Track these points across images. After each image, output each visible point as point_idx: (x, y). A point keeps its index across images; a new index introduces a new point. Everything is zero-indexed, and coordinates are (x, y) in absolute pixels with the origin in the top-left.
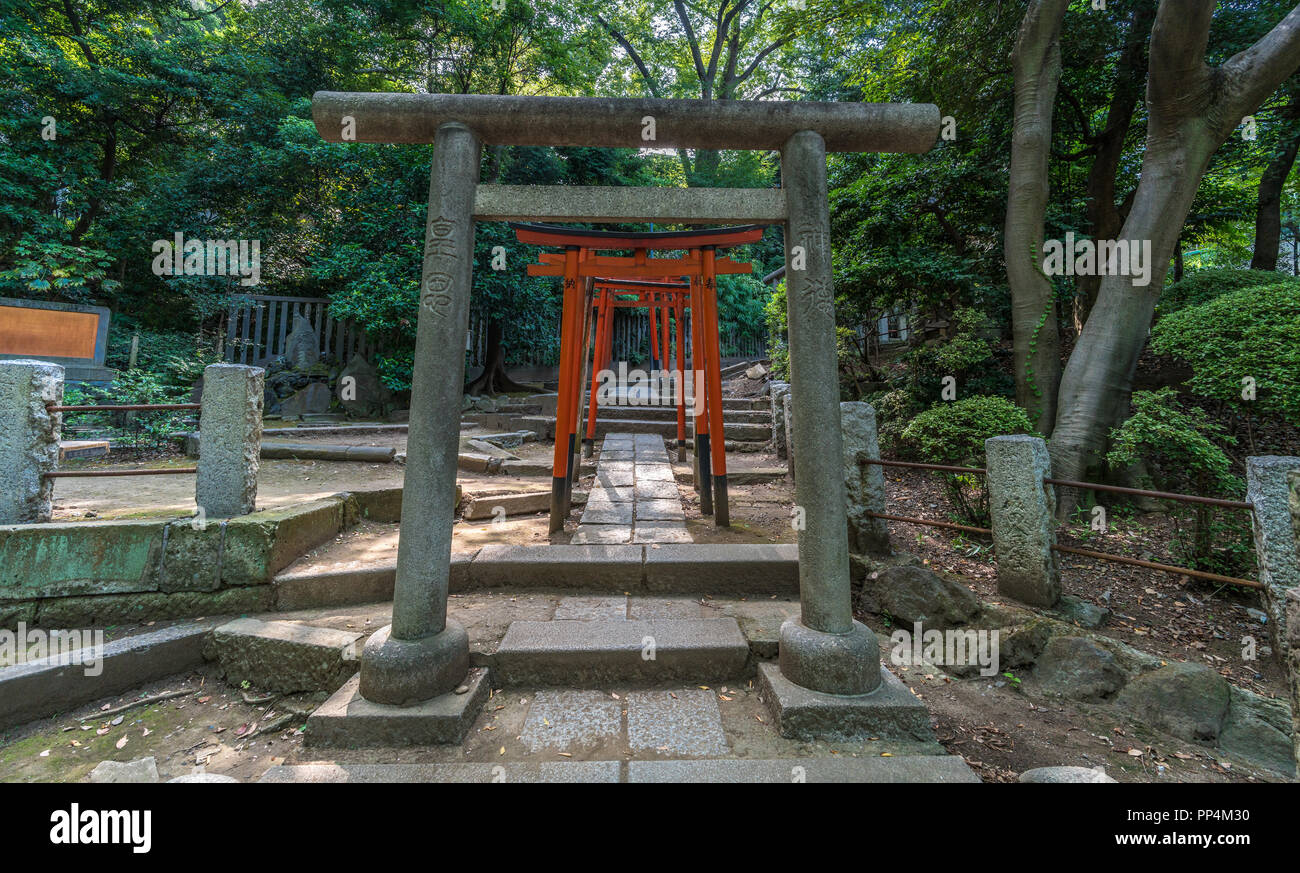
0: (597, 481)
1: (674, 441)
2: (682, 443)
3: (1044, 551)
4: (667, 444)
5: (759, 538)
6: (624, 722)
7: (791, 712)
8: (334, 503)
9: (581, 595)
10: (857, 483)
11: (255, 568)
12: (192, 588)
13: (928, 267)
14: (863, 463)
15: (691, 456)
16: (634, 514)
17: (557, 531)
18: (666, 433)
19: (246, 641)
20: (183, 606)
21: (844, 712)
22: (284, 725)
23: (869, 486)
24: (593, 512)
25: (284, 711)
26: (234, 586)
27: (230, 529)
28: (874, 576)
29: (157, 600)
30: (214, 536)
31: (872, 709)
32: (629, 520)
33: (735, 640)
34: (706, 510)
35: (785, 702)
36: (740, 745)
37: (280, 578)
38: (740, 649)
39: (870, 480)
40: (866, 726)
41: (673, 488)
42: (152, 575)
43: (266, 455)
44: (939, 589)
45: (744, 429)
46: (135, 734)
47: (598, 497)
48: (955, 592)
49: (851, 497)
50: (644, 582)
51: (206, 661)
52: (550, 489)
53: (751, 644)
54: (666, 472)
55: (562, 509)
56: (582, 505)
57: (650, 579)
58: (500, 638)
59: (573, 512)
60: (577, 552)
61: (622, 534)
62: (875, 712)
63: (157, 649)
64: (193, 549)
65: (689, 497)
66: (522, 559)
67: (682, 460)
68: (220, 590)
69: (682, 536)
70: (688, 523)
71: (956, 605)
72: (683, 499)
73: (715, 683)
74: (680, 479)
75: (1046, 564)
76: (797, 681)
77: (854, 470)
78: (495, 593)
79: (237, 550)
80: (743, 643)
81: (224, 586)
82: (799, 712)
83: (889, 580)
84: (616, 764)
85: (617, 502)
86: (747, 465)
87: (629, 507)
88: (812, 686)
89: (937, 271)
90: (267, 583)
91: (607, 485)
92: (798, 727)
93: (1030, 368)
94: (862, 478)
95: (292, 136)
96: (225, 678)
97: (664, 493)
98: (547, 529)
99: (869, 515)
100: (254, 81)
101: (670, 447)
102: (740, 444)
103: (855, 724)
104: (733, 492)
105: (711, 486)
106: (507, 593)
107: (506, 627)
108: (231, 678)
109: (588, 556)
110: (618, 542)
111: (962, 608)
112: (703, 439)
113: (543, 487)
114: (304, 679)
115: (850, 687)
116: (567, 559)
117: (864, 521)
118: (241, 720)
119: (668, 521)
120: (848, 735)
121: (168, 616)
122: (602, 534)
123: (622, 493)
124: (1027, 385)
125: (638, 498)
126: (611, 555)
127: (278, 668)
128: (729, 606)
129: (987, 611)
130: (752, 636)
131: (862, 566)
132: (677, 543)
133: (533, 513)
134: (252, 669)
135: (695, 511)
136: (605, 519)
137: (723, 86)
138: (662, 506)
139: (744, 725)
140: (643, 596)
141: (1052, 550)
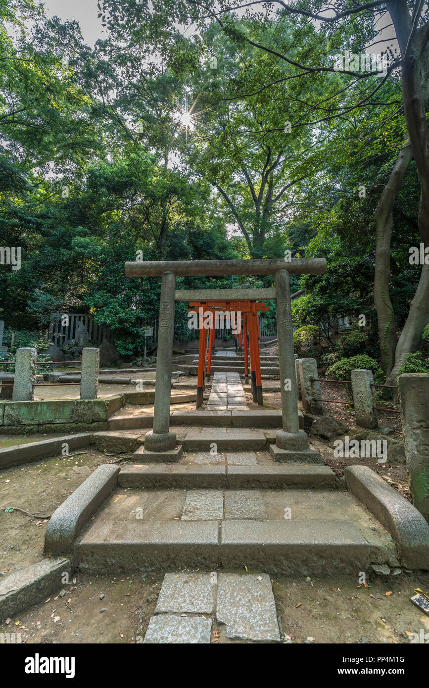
0: (212, 391)
1: (244, 375)
2: (247, 376)
3: (370, 409)
4: (241, 376)
5: (274, 409)
6: (226, 459)
7: (277, 454)
8: (119, 397)
9: (209, 427)
10: (310, 388)
11: (103, 416)
12: (84, 422)
13: (344, 303)
14: (312, 381)
15: (250, 381)
16: (228, 402)
17: (199, 407)
18: (240, 372)
19: (104, 437)
20: (81, 428)
21: (294, 455)
22: (121, 461)
23: (314, 389)
24: (212, 401)
25: (119, 457)
26: (96, 421)
27: (95, 403)
28: (315, 421)
29: (74, 425)
30: (90, 405)
31: (303, 454)
32: (226, 404)
33: (263, 438)
34: (255, 401)
35: (275, 452)
36: (261, 463)
37: (110, 419)
38: (264, 440)
39: (314, 387)
40: (301, 459)
41: (243, 393)
42: (72, 417)
43: (101, 382)
44: (334, 423)
45: (274, 370)
46: (79, 461)
47: (213, 396)
48: (340, 424)
49: (308, 393)
50: (232, 423)
51: (91, 444)
52: (196, 393)
53: (267, 439)
54: (240, 387)
55: (200, 400)
56: (207, 399)
57: (234, 422)
58: (185, 437)
59: (204, 402)
60: (208, 412)
61: (224, 408)
62: (304, 455)
63: (79, 438)
64: (83, 409)
65: (249, 397)
66: (189, 415)
67: (247, 383)
68: (92, 423)
69: (245, 408)
70: (248, 405)
71: (340, 429)
72: (247, 397)
73: (255, 451)
74: (245, 390)
75: (371, 414)
76: (280, 448)
77: (309, 383)
78: (180, 426)
79: (97, 409)
80: (264, 438)
81: (93, 421)
82: (280, 454)
83: (319, 422)
84: (224, 466)
85: (221, 398)
86: (274, 385)
87: (226, 399)
88: (285, 449)
89: (347, 304)
90: (106, 421)
91: (216, 392)
92: (279, 459)
93: (384, 343)
94: (312, 386)
95: (76, 245)
96: (98, 449)
97: (239, 395)
98: (196, 407)
99: (314, 400)
100: (60, 222)
101: (242, 378)
102: (273, 376)
103: (297, 458)
104: (265, 395)
105: (257, 393)
106: (184, 426)
107: (186, 435)
108: (100, 449)
109: (212, 414)
110: (222, 410)
111: (342, 430)
112: (254, 373)
113: (193, 393)
114: (124, 449)
115: (297, 448)
116: (204, 415)
117: (313, 402)
118: (107, 460)
119: (240, 404)
120: (295, 461)
121: (77, 430)
122: (216, 408)
123: (223, 395)
124: (383, 350)
125: (229, 396)
126: (220, 414)
127: (116, 446)
128: (262, 430)
129: (349, 430)
130: (268, 437)
131: (311, 418)
132: (245, 411)
133: (188, 402)
134: (107, 446)
135: (251, 401)
136: (217, 403)
137: (266, 204)
138: (238, 399)
139: (264, 459)
140: (231, 427)
141: (373, 409)
